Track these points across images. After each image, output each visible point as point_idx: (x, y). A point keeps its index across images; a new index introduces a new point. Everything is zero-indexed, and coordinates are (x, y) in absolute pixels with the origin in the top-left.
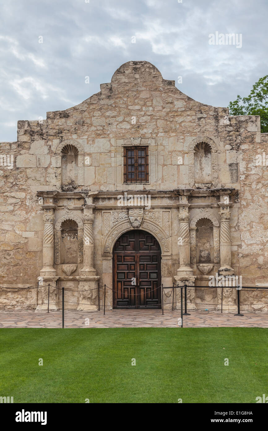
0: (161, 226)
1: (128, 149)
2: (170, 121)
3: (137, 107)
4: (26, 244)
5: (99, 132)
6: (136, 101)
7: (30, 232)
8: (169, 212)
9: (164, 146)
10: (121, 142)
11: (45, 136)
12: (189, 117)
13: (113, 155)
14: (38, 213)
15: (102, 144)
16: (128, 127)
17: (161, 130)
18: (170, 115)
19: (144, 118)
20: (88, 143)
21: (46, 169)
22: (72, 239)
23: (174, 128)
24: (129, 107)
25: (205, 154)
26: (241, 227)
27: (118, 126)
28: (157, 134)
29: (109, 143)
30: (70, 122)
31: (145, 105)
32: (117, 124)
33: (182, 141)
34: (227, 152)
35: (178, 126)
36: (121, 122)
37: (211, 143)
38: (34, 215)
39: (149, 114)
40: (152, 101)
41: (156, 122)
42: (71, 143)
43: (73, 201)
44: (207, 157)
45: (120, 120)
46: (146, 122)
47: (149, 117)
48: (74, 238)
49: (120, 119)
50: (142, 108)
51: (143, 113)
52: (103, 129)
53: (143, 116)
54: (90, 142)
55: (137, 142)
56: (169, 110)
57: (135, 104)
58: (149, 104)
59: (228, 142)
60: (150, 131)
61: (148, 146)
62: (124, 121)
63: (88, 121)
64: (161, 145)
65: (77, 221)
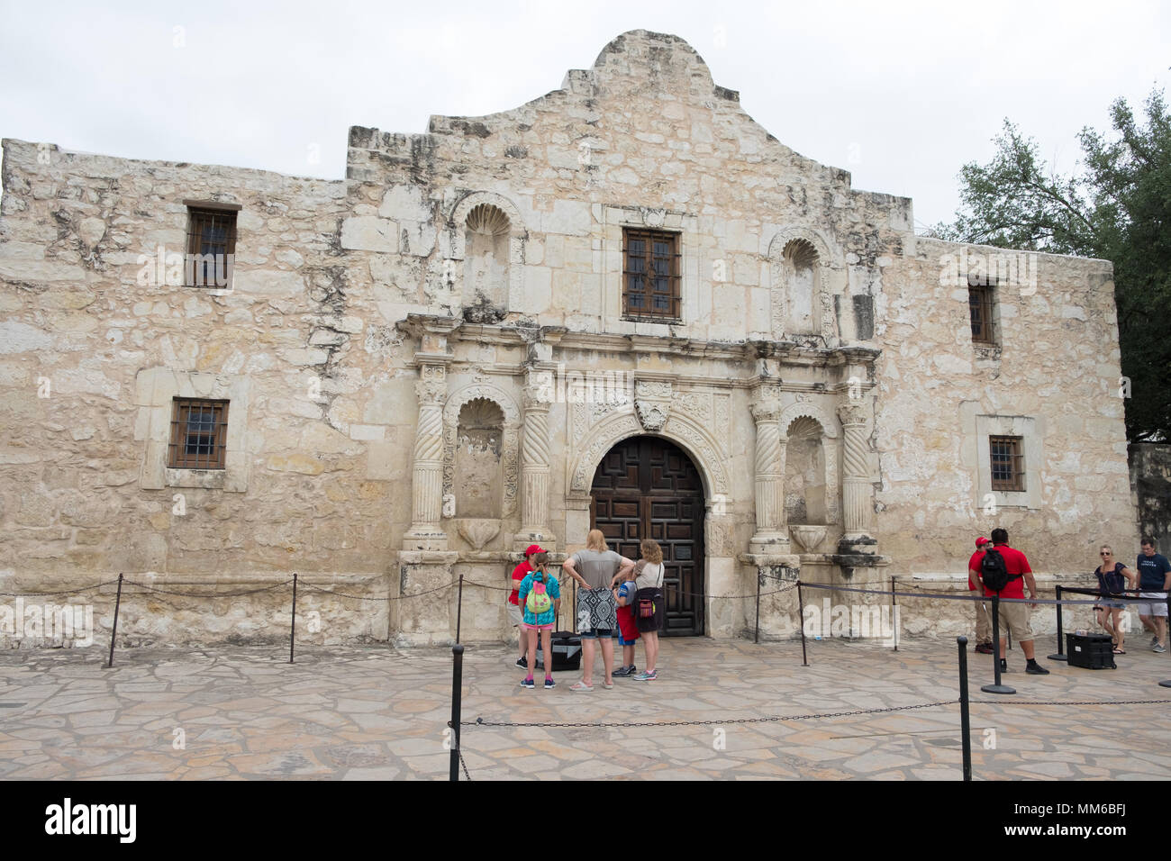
0: (711, 430)
1: (632, 235)
2: (729, 182)
3: (656, 138)
4: (359, 459)
5: (563, 184)
6: (654, 123)
7: (374, 427)
8: (728, 395)
9: (716, 238)
10: (619, 217)
11: (423, 174)
12: (769, 179)
13: (596, 244)
14: (399, 375)
15: (571, 214)
16: (635, 180)
17: (709, 200)
18: (730, 167)
19: (671, 165)
20: (535, 207)
21: (424, 259)
22: (479, 452)
23: (738, 198)
24: (638, 135)
25: (798, 270)
26: (880, 443)
27: (609, 176)
28: (701, 206)
29: (587, 214)
30: (492, 149)
31: (673, 135)
32: (609, 171)
33: (755, 230)
34: (851, 268)
35: (746, 196)
36: (617, 167)
37: (817, 244)
38: (385, 381)
39: (684, 158)
40: (689, 128)
41: (700, 179)
42: (491, 201)
43: (492, 349)
44: (801, 275)
45: (615, 162)
46: (674, 175)
47: (683, 166)
48: (484, 449)
49: (616, 159)
50: (666, 142)
51: (668, 154)
52: (575, 177)
53: (669, 161)
54: (542, 206)
55: (654, 221)
56: (727, 155)
57: (650, 130)
58: (682, 133)
59: (851, 246)
60: (686, 199)
61: (679, 233)
62: (625, 165)
63: (537, 152)
64: (710, 234)
65: (503, 405)
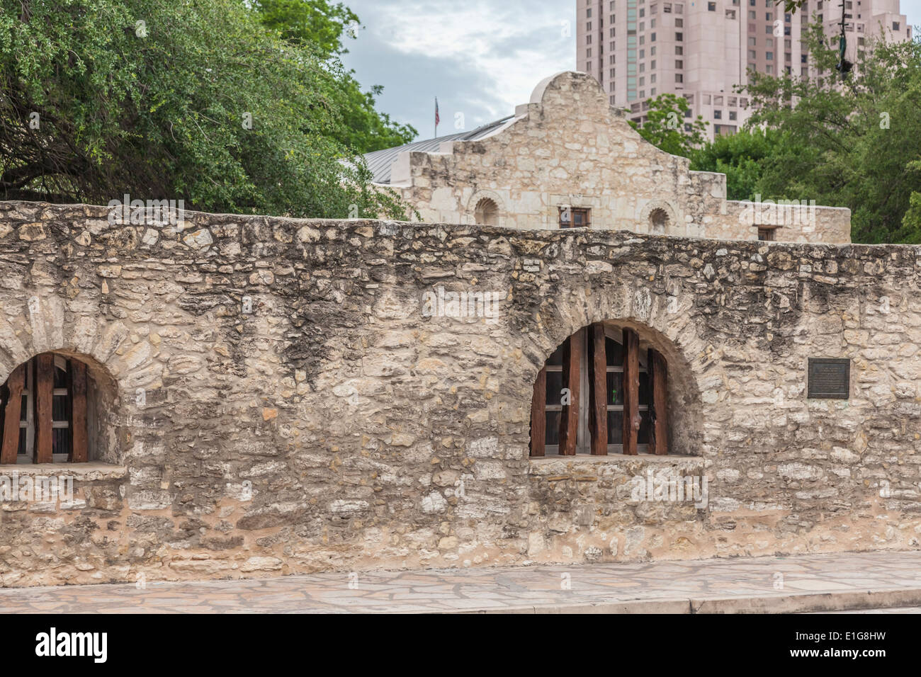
2: (618, 172)
3: (577, 146)
5: (526, 181)
6: (575, 136)
10: (556, 200)
11: (451, 180)
12: (641, 168)
13: (544, 219)
15: (530, 200)
16: (565, 176)
17: (607, 186)
18: (619, 162)
19: (584, 164)
20: (511, 197)
23: (623, 184)
24: (567, 145)
25: (655, 225)
27: (551, 174)
28: (602, 190)
29: (539, 199)
30: (487, 161)
31: (586, 143)
32: (551, 171)
33: (632, 204)
34: (688, 225)
35: (628, 181)
36: (555, 168)
37: (668, 211)
39: (592, 158)
40: (596, 138)
41: (601, 171)
42: (489, 195)
45: (554, 165)
46: (587, 170)
47: (592, 164)
49: (554, 162)
50: (582, 149)
51: (583, 156)
52: (532, 176)
53: (584, 161)
54: (515, 196)
56: (617, 155)
57: (574, 141)
58: (592, 142)
59: (689, 211)
60: (593, 186)
61: (590, 209)
62: (559, 166)
63: (511, 161)
64: (607, 208)
